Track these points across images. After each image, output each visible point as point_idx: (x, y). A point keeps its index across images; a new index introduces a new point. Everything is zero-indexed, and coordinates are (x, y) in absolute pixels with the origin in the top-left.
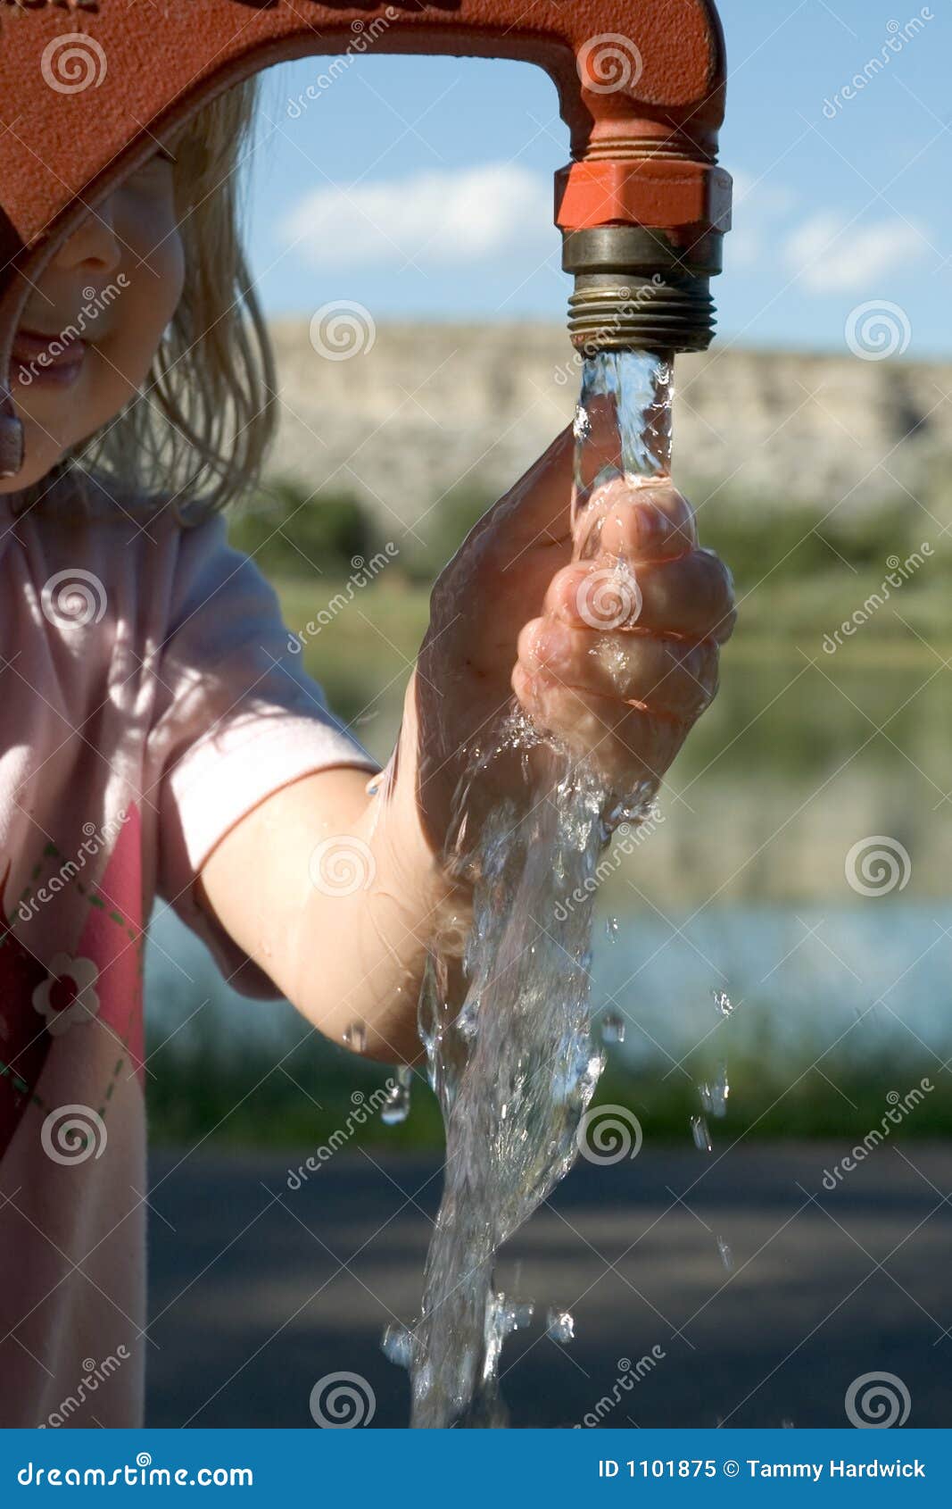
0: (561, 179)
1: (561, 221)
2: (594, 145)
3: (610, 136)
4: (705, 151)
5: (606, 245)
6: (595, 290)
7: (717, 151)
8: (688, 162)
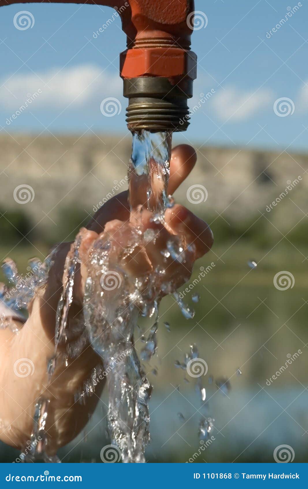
0: (123, 56)
1: (123, 75)
2: (137, 41)
3: (144, 38)
4: (186, 44)
5: (142, 85)
6: (137, 104)
7: (190, 44)
8: (178, 49)
